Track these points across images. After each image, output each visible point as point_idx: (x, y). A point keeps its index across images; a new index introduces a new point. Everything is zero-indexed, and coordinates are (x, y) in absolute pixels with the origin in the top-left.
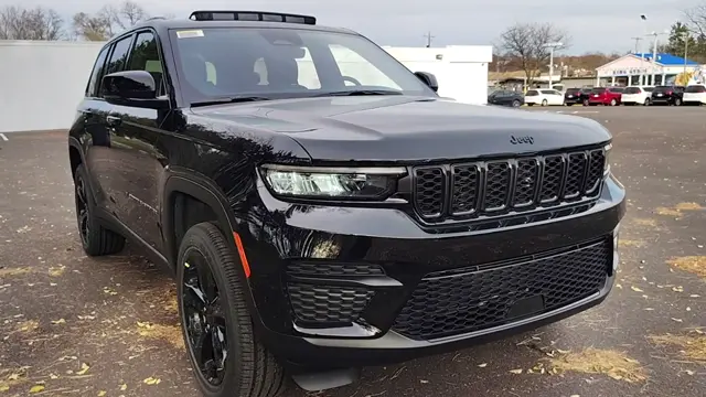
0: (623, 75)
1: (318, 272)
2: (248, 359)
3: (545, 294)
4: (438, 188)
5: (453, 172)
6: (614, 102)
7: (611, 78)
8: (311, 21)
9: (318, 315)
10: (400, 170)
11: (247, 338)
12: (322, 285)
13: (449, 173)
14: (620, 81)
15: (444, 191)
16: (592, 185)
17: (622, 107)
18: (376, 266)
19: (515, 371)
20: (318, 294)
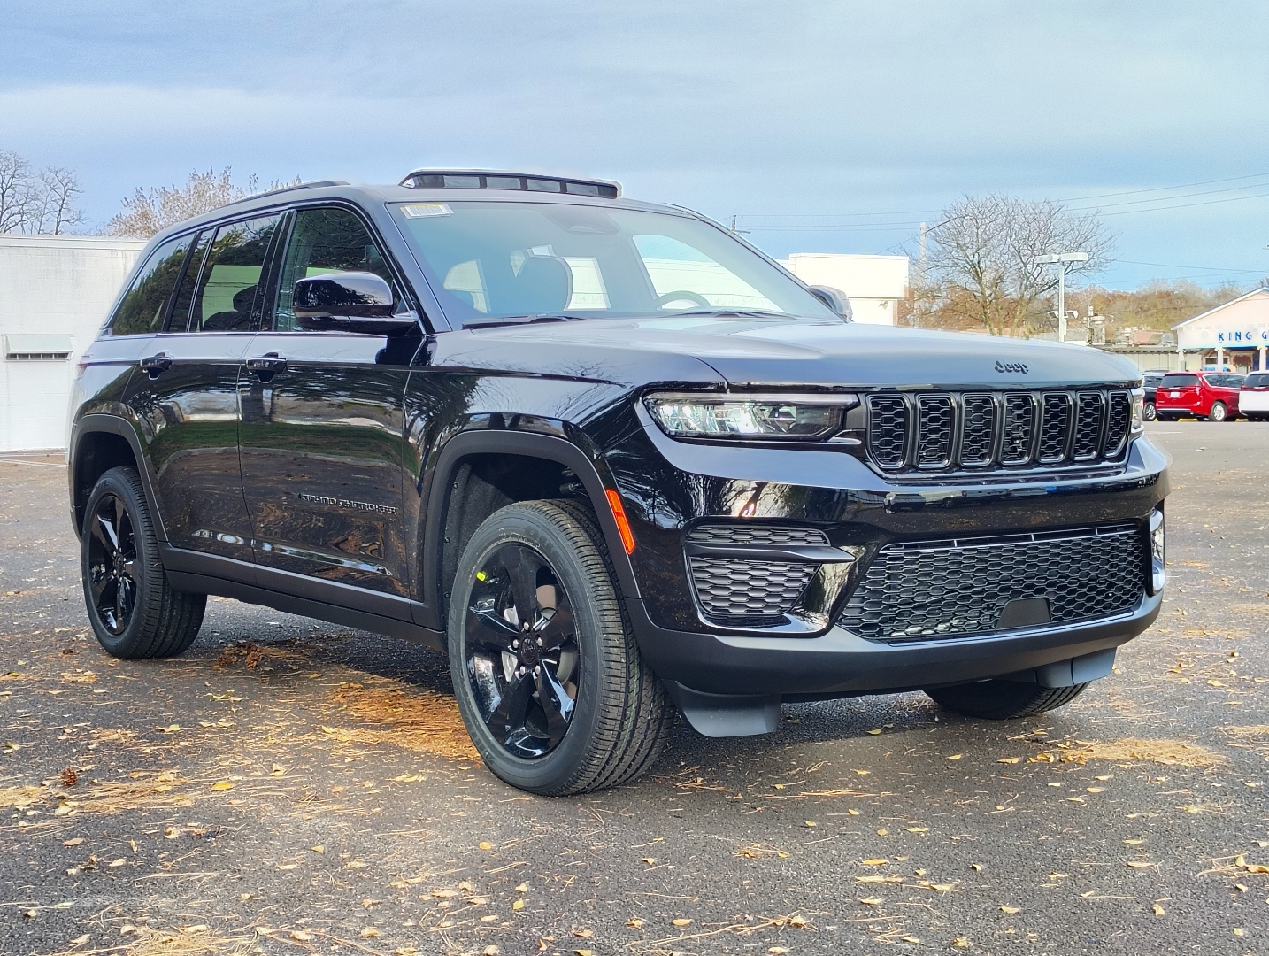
0: (1244, 343)
1: (735, 540)
2: (618, 688)
3: (1052, 599)
4: (899, 425)
5: (919, 405)
6: (1219, 411)
7: (1212, 351)
8: (609, 191)
9: (734, 605)
10: (849, 399)
11: (618, 654)
12: (742, 558)
13: (914, 407)
14: (1238, 361)
15: (907, 431)
16: (1115, 444)
17: (1241, 424)
18: (816, 531)
19: (1009, 761)
20: (734, 572)
